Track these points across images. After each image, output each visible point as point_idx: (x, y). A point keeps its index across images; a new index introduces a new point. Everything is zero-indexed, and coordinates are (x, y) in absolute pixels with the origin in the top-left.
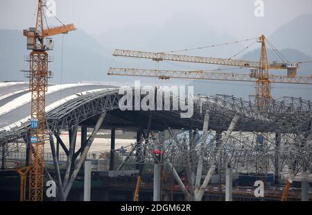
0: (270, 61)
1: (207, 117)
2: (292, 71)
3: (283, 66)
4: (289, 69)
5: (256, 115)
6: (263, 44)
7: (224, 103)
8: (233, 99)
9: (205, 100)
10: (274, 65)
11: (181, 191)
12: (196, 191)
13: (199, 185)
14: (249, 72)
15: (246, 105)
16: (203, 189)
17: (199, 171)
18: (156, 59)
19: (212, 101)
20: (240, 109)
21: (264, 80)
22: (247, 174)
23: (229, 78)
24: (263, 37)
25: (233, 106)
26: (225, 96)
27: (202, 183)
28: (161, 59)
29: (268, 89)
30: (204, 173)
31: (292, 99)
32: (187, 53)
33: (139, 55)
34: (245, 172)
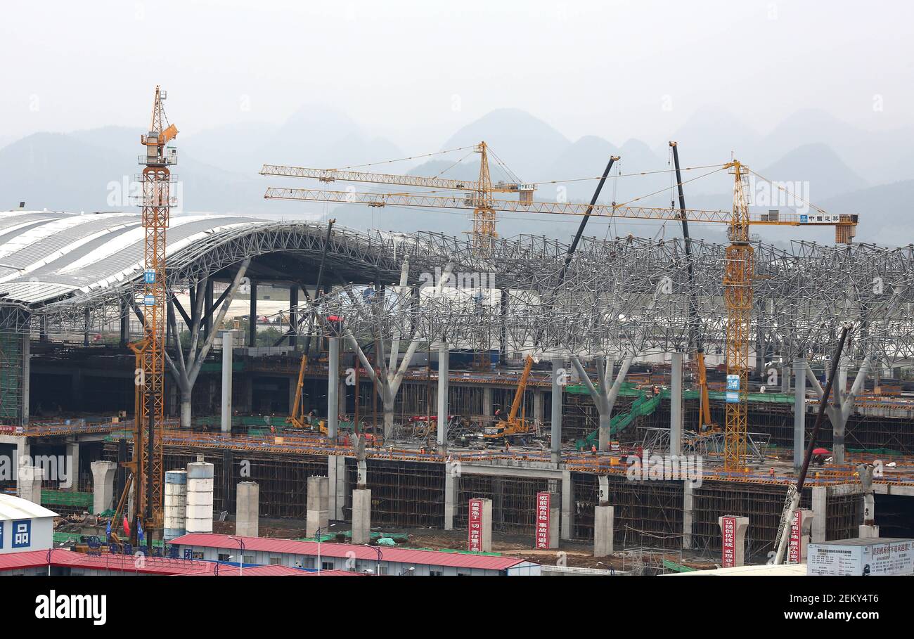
0: (495, 182)
1: (405, 266)
2: (526, 195)
3: (514, 188)
4: (522, 192)
5: (465, 258)
6: (484, 155)
7: (429, 244)
8: (443, 237)
9: (401, 240)
10: (500, 187)
11: (369, 378)
12: (389, 378)
13: (395, 368)
14: (464, 197)
15: (462, 247)
16: (401, 373)
17: (395, 347)
18: (324, 180)
19: (411, 242)
20: (454, 253)
21: (484, 209)
22: (472, 351)
23: (449, 204)
24: (483, 145)
25: (442, 248)
26: (431, 234)
27: (398, 366)
28: (332, 179)
29: (491, 223)
30: (402, 351)
31: (533, 237)
32: (372, 170)
33: (300, 173)
34: (469, 347)
